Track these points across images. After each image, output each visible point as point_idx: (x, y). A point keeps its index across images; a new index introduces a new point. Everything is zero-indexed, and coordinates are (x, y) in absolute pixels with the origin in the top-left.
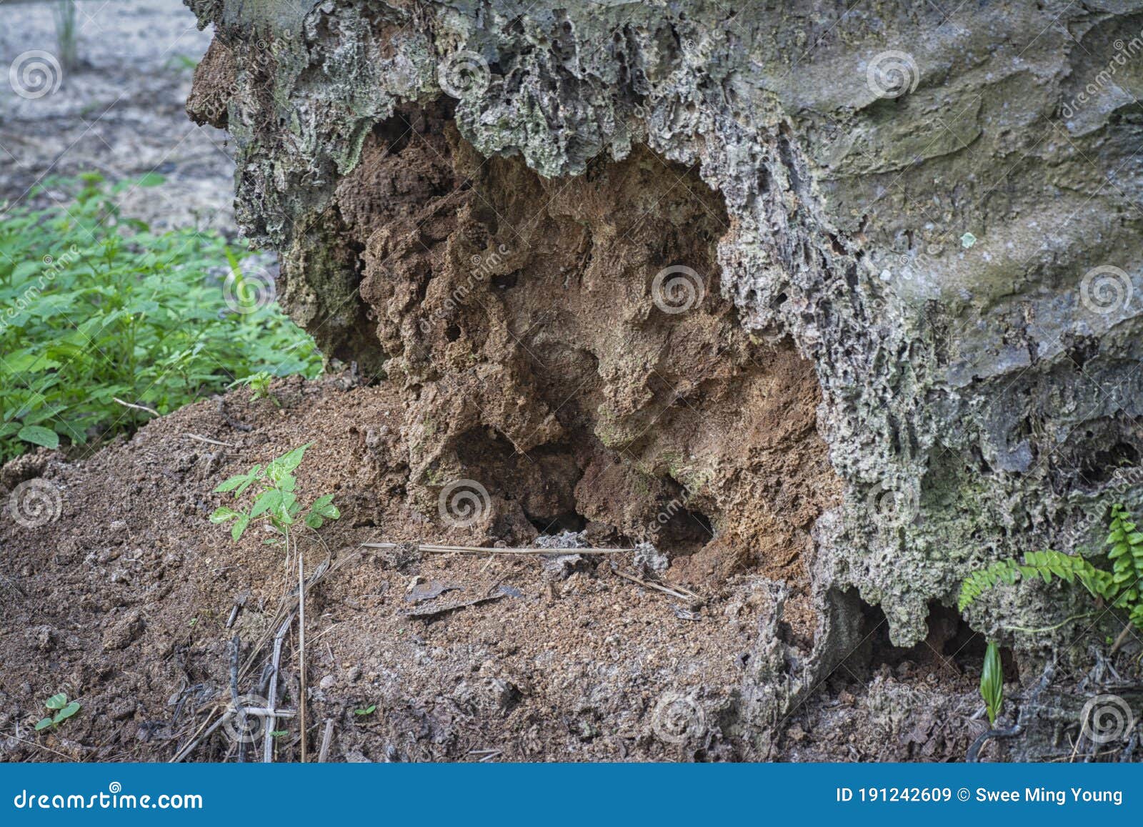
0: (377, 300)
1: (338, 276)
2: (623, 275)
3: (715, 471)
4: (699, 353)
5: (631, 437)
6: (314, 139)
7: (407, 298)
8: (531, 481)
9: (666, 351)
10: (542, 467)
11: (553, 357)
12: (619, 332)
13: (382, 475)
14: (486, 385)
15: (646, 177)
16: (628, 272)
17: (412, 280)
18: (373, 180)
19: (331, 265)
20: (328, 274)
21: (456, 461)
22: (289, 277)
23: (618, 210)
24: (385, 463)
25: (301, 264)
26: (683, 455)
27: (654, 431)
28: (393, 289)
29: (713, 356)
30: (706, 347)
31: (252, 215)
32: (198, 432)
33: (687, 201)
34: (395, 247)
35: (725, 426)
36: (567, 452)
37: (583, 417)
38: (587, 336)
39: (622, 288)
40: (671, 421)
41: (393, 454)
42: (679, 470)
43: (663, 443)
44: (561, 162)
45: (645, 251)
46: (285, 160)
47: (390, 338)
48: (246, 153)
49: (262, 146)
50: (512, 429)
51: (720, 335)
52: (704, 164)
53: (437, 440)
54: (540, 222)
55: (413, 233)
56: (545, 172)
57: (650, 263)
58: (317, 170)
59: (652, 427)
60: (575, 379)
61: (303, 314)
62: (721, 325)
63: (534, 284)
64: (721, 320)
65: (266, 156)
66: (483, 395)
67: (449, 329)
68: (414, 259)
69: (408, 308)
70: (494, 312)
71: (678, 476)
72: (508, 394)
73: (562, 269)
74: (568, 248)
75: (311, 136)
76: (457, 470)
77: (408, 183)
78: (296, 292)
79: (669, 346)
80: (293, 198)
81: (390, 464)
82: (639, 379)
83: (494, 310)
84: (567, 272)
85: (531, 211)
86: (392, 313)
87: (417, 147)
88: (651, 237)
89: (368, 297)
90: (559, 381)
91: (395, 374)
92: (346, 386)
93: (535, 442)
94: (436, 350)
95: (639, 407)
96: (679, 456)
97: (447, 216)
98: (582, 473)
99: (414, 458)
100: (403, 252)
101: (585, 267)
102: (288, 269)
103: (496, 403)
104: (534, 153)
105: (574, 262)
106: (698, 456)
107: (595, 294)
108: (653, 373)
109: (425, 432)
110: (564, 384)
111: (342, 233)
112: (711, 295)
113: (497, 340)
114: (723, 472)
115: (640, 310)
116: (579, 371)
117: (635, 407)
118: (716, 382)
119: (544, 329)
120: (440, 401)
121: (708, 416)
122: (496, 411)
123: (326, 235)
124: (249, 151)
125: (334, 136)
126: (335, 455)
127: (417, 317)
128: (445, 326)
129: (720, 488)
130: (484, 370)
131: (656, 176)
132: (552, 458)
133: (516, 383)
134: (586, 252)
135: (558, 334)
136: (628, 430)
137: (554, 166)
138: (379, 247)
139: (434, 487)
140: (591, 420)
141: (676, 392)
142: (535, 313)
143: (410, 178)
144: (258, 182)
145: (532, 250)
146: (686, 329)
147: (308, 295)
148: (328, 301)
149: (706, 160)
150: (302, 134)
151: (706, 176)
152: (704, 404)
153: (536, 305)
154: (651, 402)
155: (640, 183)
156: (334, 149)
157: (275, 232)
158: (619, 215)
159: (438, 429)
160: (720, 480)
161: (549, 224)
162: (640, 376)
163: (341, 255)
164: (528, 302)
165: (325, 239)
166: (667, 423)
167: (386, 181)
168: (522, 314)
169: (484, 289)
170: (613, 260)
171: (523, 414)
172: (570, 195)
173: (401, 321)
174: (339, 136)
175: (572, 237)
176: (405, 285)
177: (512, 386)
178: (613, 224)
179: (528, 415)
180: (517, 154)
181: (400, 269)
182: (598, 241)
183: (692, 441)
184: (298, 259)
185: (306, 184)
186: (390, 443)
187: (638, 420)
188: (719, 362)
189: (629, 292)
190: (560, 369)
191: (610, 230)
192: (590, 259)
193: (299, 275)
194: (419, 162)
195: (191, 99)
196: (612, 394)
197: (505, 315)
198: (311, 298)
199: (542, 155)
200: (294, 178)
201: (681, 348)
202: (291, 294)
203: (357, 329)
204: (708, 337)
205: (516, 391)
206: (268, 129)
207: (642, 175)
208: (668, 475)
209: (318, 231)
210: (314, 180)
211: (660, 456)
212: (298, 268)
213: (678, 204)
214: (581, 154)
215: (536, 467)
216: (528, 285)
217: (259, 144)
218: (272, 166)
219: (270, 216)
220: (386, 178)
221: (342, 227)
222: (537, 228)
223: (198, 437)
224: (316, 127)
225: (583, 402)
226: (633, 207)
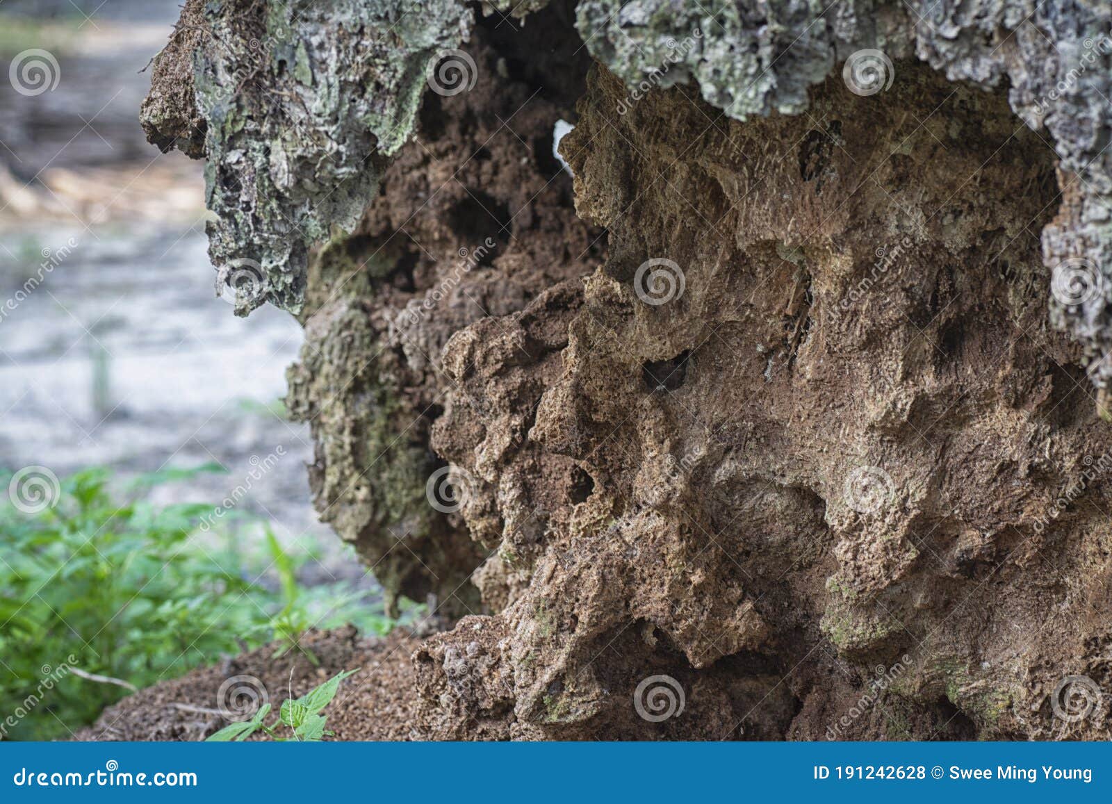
0: (459, 452)
1: (403, 458)
2: (865, 346)
3: (1025, 684)
4: (995, 480)
5: (881, 632)
6: (335, 92)
7: (507, 439)
8: (715, 722)
9: (939, 478)
10: (732, 699)
11: (747, 506)
12: (860, 445)
13: (472, 725)
14: (638, 552)
15: (901, 169)
16: (873, 341)
17: (514, 411)
18: (455, 300)
19: (392, 442)
20: (388, 455)
21: (590, 680)
22: (329, 462)
23: (855, 228)
24: (476, 702)
25: (347, 438)
26: (969, 661)
27: (920, 622)
28: (484, 430)
29: (1018, 487)
30: (1007, 468)
31: (237, 241)
32: (191, 701)
33: (971, 207)
34: (485, 357)
35: (1039, 610)
36: (774, 672)
37: (799, 611)
38: (804, 460)
39: (863, 369)
40: (947, 604)
41: (488, 687)
42: (963, 689)
43: (936, 641)
44: (765, 88)
45: (901, 299)
46: (288, 136)
47: (482, 514)
48: (223, 131)
49: (250, 117)
50: (683, 625)
51: (1031, 444)
52: (1016, 83)
53: (558, 645)
54: (722, 263)
55: (514, 334)
56: (736, 107)
57: (909, 325)
58: (342, 148)
59: (918, 613)
60: (785, 543)
61: (353, 519)
62: (1032, 428)
63: (713, 379)
64: (1030, 420)
65: (257, 134)
66: (633, 569)
67: (573, 487)
68: (516, 378)
69: (508, 457)
70: (648, 424)
71: (960, 700)
72: (675, 566)
73: (760, 348)
74: (770, 308)
75: (329, 86)
76: (593, 695)
77: (507, 301)
78: (339, 484)
79: (943, 470)
80: (305, 210)
81: (483, 705)
82: (894, 527)
83: (649, 424)
84: (770, 353)
85: (707, 247)
86: (483, 465)
87: (520, 251)
88: (911, 275)
89: (444, 447)
90: (759, 546)
91: (493, 589)
92: (420, 631)
93: (721, 652)
94: (555, 523)
95: (895, 577)
96: (963, 663)
97: (568, 309)
98: (797, 706)
99: (521, 678)
100: (499, 366)
101: (799, 341)
102: (327, 450)
103: (654, 580)
104: (717, 72)
105: (781, 334)
106: (995, 662)
107: (817, 384)
108: (916, 516)
109: (539, 631)
110: (766, 552)
111: (409, 390)
112: (1015, 372)
113: (656, 470)
114: (1039, 686)
115: (894, 404)
116: (791, 528)
117: (888, 577)
118: (1025, 529)
119: (732, 454)
120: (562, 577)
121: (1010, 594)
122: (657, 594)
123: (384, 394)
124: (229, 126)
125: (370, 88)
126: (400, 714)
127: (522, 471)
128: (569, 482)
129: (1035, 714)
130: (632, 526)
131: (919, 162)
132: (747, 684)
133: (688, 547)
134: (800, 316)
135: (755, 462)
136: (876, 619)
137: (751, 94)
138: (459, 359)
139: (555, 725)
140: (812, 616)
141: (956, 552)
142: (717, 426)
143: (511, 293)
144: (244, 180)
145: (710, 315)
146: (971, 439)
147: (358, 488)
148: (390, 497)
149: (1020, 76)
150: (315, 83)
151: (1020, 104)
152: (1004, 572)
153: (718, 413)
154: (916, 568)
155: (891, 182)
156: (371, 111)
157: (276, 270)
158: (858, 235)
159: (560, 626)
160: (1034, 701)
161: (738, 266)
162: (897, 521)
163: (408, 426)
164: (704, 408)
165: (382, 401)
166: (940, 608)
167: (473, 300)
168: (696, 430)
169: (631, 388)
170: (848, 318)
171: (700, 601)
172: (773, 203)
173: (498, 477)
174: (379, 86)
175: (775, 286)
176: (504, 418)
177: (681, 551)
178: (848, 251)
179: (708, 601)
180: (685, 81)
181: (494, 393)
182: (822, 288)
183: (983, 638)
184: (341, 431)
185: (325, 173)
186: (483, 670)
187: (892, 602)
188: (1027, 496)
189: (875, 376)
190: (758, 527)
191: (841, 263)
192: (807, 327)
193: (345, 458)
194: (525, 271)
195: (147, 105)
196: (850, 555)
197: (668, 432)
198: (363, 493)
199: (731, 73)
200: (303, 165)
201: (964, 473)
202: (333, 487)
203: (435, 542)
204: (1010, 451)
205: (688, 559)
206: (259, 85)
207: (895, 167)
208: (944, 699)
209: (372, 388)
210: (338, 166)
211: (931, 665)
212: (341, 447)
213: (957, 214)
214: (798, 76)
215: (723, 697)
216: (704, 380)
217: (245, 113)
218: (267, 151)
219: (267, 240)
220: (473, 295)
221: (408, 381)
222: (718, 275)
223: (191, 708)
224: (338, 71)
225: (798, 585)
226: (879, 222)
